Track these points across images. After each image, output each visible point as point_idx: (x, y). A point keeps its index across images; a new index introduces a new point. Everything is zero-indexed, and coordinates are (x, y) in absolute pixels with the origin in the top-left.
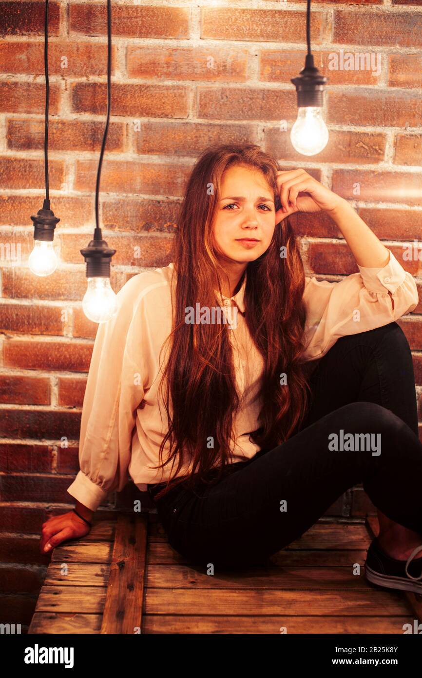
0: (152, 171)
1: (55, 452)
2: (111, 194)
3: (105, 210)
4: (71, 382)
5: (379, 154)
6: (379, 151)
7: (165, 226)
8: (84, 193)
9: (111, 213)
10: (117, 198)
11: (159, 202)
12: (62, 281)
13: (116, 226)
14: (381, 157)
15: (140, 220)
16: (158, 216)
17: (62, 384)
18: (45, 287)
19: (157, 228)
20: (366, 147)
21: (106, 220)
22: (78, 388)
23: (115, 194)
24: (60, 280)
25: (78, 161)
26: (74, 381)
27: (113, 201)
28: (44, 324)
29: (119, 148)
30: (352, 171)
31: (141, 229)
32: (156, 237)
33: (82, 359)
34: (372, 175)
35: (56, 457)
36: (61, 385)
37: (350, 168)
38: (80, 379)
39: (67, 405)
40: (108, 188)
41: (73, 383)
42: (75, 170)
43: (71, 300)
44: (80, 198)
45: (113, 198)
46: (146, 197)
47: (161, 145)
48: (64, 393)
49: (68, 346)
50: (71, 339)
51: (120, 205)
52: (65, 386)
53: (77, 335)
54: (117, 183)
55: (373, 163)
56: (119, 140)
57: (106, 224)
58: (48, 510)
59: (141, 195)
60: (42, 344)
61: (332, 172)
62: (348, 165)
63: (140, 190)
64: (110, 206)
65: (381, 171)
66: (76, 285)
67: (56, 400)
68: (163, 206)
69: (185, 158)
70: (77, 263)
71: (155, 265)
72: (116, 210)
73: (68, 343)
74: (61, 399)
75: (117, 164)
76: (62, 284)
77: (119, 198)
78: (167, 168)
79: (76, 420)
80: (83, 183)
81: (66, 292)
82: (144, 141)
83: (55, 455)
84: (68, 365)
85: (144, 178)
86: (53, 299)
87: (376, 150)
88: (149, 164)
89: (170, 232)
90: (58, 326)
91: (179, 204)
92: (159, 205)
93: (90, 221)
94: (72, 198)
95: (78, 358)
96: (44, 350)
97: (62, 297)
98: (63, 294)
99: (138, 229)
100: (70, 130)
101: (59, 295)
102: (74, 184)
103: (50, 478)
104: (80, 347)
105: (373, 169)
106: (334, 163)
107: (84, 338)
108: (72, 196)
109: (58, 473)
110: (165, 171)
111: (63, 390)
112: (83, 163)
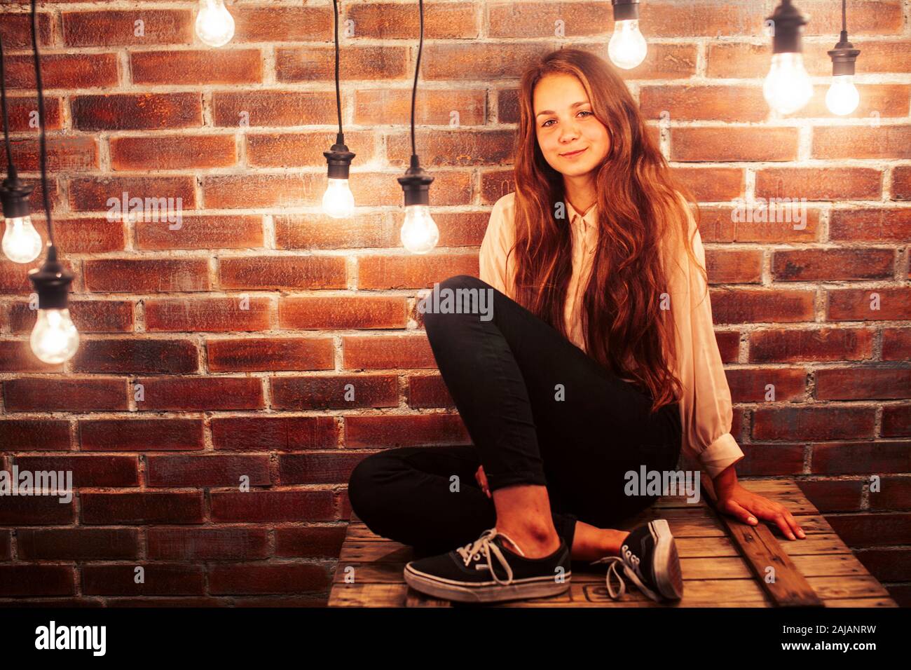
0: (441, 98)
1: (341, 424)
2: (396, 126)
3: (390, 145)
4: (358, 340)
5: (691, 67)
6: (690, 64)
7: (457, 158)
8: (365, 127)
9: (396, 147)
10: (401, 130)
11: (450, 132)
12: (344, 227)
13: (402, 162)
14: (692, 70)
15: (429, 154)
16: (450, 148)
17: (347, 344)
18: (325, 235)
19: (449, 161)
20: (675, 60)
21: (391, 155)
22: (365, 347)
23: (399, 126)
24: (342, 226)
25: (357, 92)
26: (362, 340)
27: (398, 134)
28: (325, 277)
29: (403, 75)
30: (661, 87)
31: (431, 164)
32: (448, 171)
33: (369, 314)
34: (684, 90)
35: (342, 430)
36: (346, 346)
37: (659, 84)
38: (368, 337)
39: (353, 368)
40: (392, 120)
41: (360, 342)
42: (355, 102)
43: (355, 248)
44: (361, 132)
45: (398, 130)
46: (435, 127)
47: (449, 69)
48: (350, 354)
49: (353, 300)
50: (356, 292)
51: (405, 138)
52: (351, 347)
53: (363, 287)
54: (402, 114)
55: (684, 78)
56: (402, 66)
57: (391, 160)
58: (335, 493)
59: (429, 126)
60: (323, 300)
61: (639, 90)
62: (656, 80)
63: (428, 121)
64: (395, 140)
65: (693, 86)
66: (360, 230)
67: (341, 363)
68: (454, 136)
69: (477, 82)
70: (361, 206)
71: (448, 203)
72: (402, 144)
73: (353, 297)
74: (347, 362)
75: (401, 93)
76: (344, 230)
77: (404, 130)
78: (457, 95)
79: (365, 384)
80: (364, 115)
81: (349, 240)
82: (431, 65)
83: (341, 427)
84: (354, 322)
85: (432, 106)
86: (334, 247)
87: (686, 63)
88: (436, 91)
89: (463, 166)
90: (340, 277)
91: (472, 133)
92: (449, 136)
93: (373, 157)
94: (352, 133)
95: (365, 314)
96: (326, 307)
97: (345, 245)
98: (346, 242)
99: (427, 164)
100: (346, 58)
101: (341, 242)
102: (352, 117)
103: (337, 454)
104: (367, 301)
105: (684, 84)
106: (640, 80)
107: (371, 291)
108: (353, 130)
109: (345, 448)
110: (455, 97)
111: (348, 350)
112: (362, 94)
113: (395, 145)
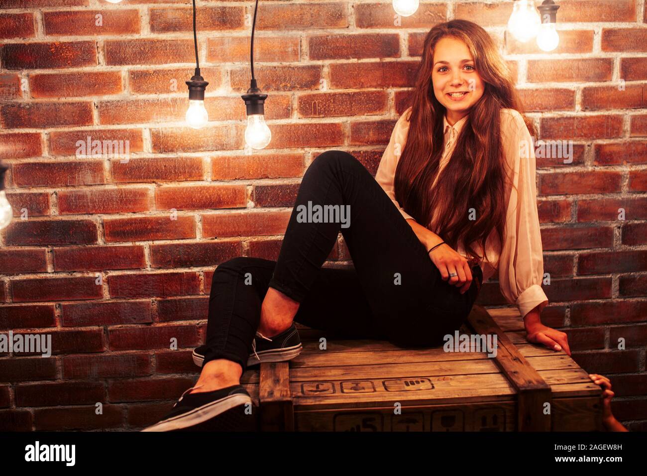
0: (268, 43)
1: (202, 277)
2: (237, 63)
3: (232, 77)
4: (212, 217)
5: (443, 19)
6: (443, 17)
7: (281, 86)
8: (214, 64)
9: (237, 78)
10: (241, 66)
11: (275, 67)
12: (201, 136)
13: (242, 88)
16: (275, 79)
17: (205, 220)
18: (187, 142)
19: (275, 88)
20: (432, 15)
21: (234, 84)
22: (218, 222)
23: (239, 63)
24: (199, 135)
25: (209, 39)
26: (215, 216)
27: (238, 69)
28: (188, 172)
29: (241, 27)
30: (423, 33)
32: (274, 95)
33: (220, 198)
35: (202, 281)
36: (204, 221)
37: (421, 31)
38: (219, 214)
39: (209, 237)
40: (234, 59)
41: (214, 218)
42: (207, 47)
43: (209, 151)
44: (212, 68)
45: (238, 66)
46: (265, 64)
47: (274, 22)
48: (207, 227)
49: (208, 188)
50: (211, 182)
51: (244, 72)
52: (208, 221)
53: (215, 179)
54: (241, 55)
56: (240, 21)
57: (234, 87)
58: (198, 326)
59: (260, 63)
60: (187, 188)
61: (408, 36)
62: (419, 29)
63: (259, 59)
64: (236, 74)
66: (213, 138)
67: (201, 233)
68: (278, 70)
69: (293, 31)
70: (212, 121)
71: (275, 117)
72: (241, 76)
73: (208, 186)
74: (205, 232)
75: (239, 40)
76: (200, 138)
78: (280, 40)
79: (218, 248)
80: (214, 56)
81: (204, 145)
82: (260, 20)
83: (202, 279)
84: (209, 204)
85: (262, 49)
86: (194, 150)
87: (440, 16)
88: (265, 38)
89: (285, 91)
90: (199, 172)
91: (291, 68)
92: (275, 70)
93: (221, 86)
94: (205, 69)
95: (217, 198)
96: (189, 194)
97: (202, 149)
98: (202, 147)
101: (199, 147)
102: (206, 57)
103: (199, 298)
104: (218, 188)
106: (409, 29)
107: (221, 181)
108: (206, 67)
109: (205, 294)
110: (278, 42)
111: (205, 225)
112: (212, 41)
113: (236, 77)
